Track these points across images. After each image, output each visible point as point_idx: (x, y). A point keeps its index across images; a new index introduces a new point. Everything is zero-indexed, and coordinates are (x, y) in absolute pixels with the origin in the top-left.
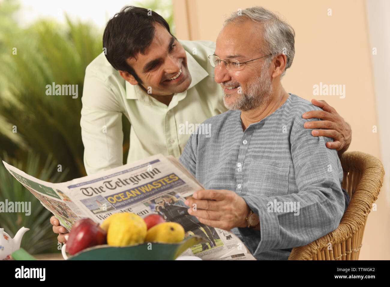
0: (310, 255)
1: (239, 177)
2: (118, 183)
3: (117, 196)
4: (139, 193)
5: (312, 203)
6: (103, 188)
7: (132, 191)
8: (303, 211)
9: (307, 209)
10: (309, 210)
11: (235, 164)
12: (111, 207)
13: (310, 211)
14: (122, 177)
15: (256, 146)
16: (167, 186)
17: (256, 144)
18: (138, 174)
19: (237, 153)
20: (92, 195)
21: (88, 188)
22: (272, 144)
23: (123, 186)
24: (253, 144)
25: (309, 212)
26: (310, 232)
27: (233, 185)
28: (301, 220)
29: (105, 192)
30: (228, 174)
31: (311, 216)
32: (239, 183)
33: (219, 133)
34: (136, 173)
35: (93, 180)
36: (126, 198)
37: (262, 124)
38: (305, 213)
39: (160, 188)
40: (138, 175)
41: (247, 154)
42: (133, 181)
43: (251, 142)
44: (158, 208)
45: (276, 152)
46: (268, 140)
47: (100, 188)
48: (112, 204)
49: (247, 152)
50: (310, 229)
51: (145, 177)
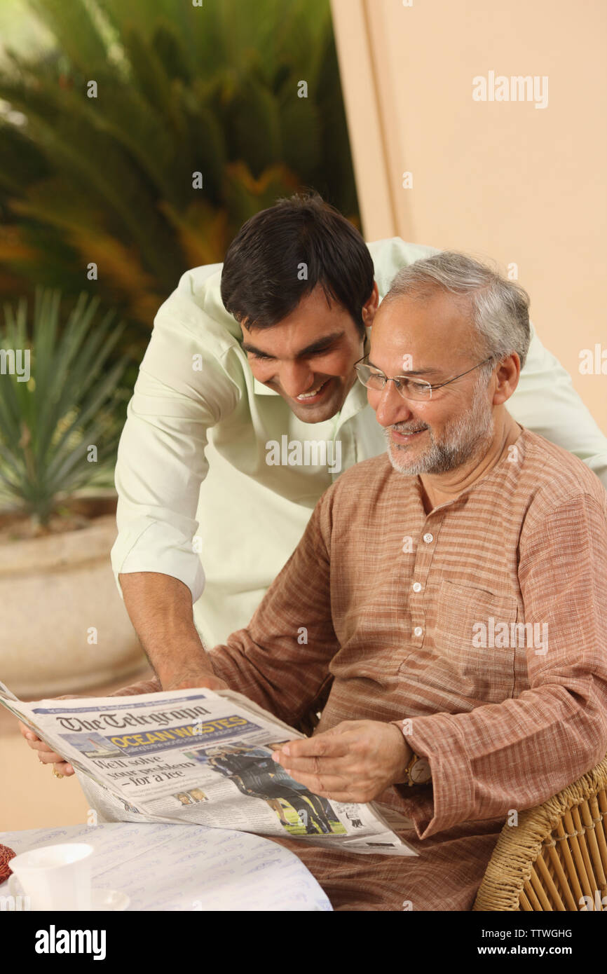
0: (545, 825)
1: (417, 613)
2: (129, 720)
3: (130, 738)
4: (171, 737)
5: (546, 725)
6: (100, 723)
7: (159, 735)
8: (527, 743)
9: (535, 738)
10: (541, 739)
11: (409, 584)
12: (119, 752)
13: (542, 742)
14: (136, 712)
15: (451, 549)
16: (226, 732)
17: (451, 544)
18: (165, 711)
19: (412, 559)
20: (80, 730)
21: (71, 719)
22: (482, 548)
23: (139, 725)
24: (445, 544)
25: (539, 744)
26: (545, 783)
27: (406, 627)
28: (522, 761)
29: (104, 729)
30: (395, 606)
31: (544, 751)
32: (417, 625)
33: (375, 505)
34: (162, 710)
35: (79, 709)
36: (148, 743)
37: (464, 500)
38: (532, 746)
39: (213, 732)
40: (166, 713)
41: (434, 566)
42: (159, 720)
43: (442, 539)
44: (212, 760)
45: (490, 570)
46: (474, 537)
47: (93, 722)
48: (122, 748)
49: (433, 561)
50: (543, 777)
51: (180, 716)
